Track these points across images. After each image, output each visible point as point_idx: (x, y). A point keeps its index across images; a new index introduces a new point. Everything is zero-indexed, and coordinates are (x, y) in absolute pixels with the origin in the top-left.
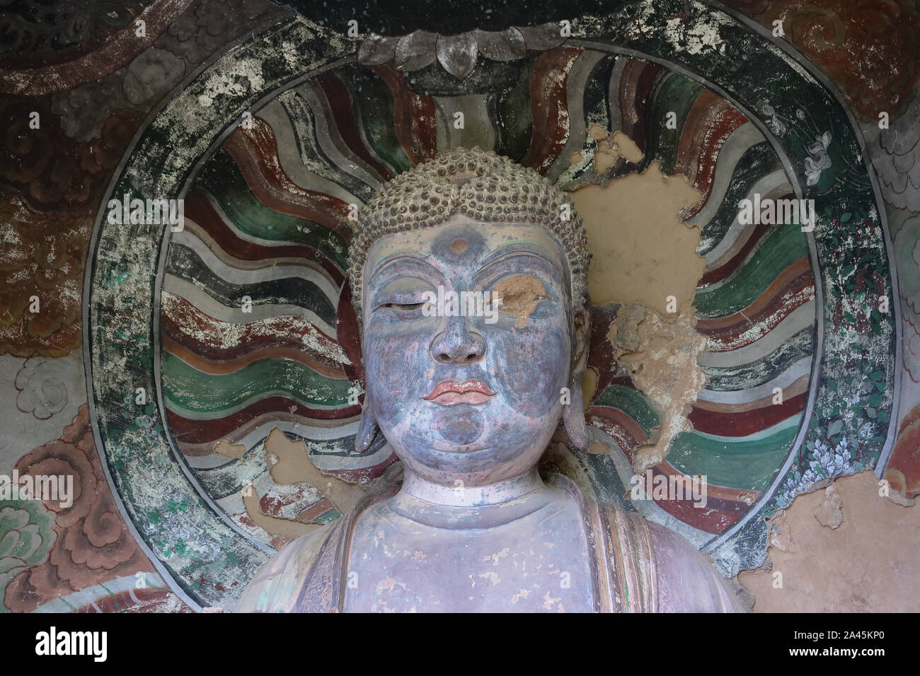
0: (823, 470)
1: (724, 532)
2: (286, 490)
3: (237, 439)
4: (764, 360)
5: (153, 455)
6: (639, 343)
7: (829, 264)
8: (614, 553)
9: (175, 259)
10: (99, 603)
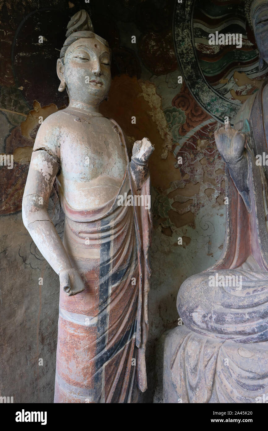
2: (242, 87)
3: (225, 78)
5: (204, 89)
9: (196, 32)
10: (201, 129)
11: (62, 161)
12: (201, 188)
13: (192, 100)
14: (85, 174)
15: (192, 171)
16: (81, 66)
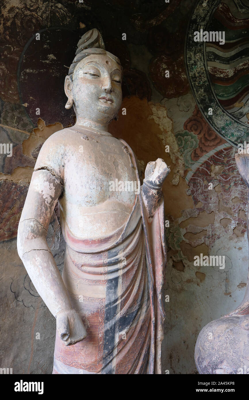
3: (240, 102)
5: (218, 113)
10: (215, 154)
11: (66, 182)
12: (216, 218)
13: (205, 123)
14: (91, 197)
15: (206, 198)
16: (90, 82)
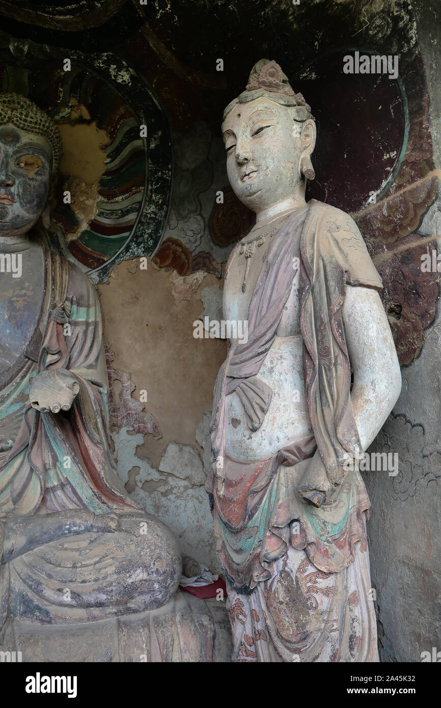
0: (133, 253)
1: (95, 269)
4: (121, 210)
6: (76, 193)
7: (151, 180)
8: (54, 270)
